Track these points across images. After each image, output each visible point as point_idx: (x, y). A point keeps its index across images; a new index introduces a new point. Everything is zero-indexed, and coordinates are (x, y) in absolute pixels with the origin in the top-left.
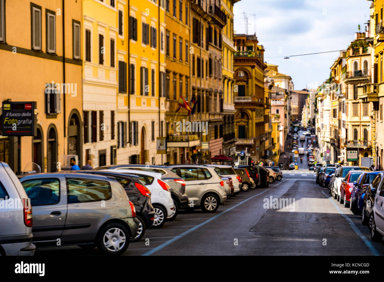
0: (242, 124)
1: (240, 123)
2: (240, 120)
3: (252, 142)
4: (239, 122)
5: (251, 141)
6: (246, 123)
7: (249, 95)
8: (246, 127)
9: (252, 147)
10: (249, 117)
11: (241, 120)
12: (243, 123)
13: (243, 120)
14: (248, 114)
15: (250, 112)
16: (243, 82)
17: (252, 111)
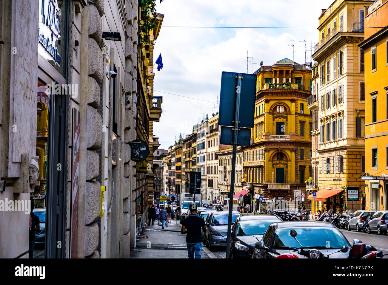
0: (280, 167)
1: (279, 166)
2: (278, 162)
3: (288, 187)
4: (277, 164)
5: (286, 186)
6: (285, 166)
7: (288, 133)
8: (285, 170)
9: (289, 194)
10: (288, 159)
11: (280, 162)
12: (282, 166)
13: (282, 162)
14: (287, 155)
15: (288, 152)
16: (282, 119)
17: (291, 152)
